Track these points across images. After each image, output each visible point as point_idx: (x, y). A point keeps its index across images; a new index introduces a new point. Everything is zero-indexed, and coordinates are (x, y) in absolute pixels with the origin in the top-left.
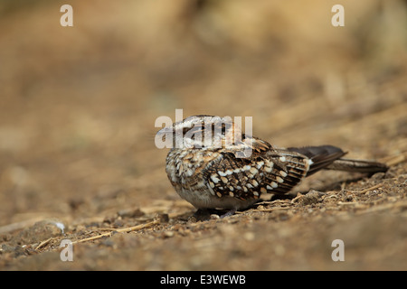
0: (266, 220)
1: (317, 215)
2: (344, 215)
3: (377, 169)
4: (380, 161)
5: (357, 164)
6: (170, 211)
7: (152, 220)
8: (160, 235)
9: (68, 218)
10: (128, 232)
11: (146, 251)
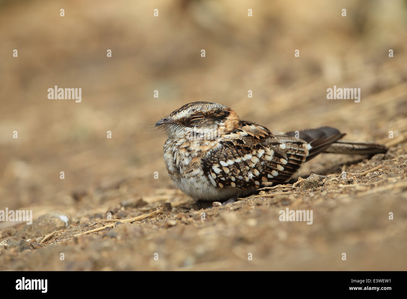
0: (268, 206)
1: (318, 198)
2: (345, 198)
3: (376, 151)
4: (379, 142)
5: (356, 147)
6: (172, 199)
7: (155, 209)
8: (163, 224)
9: (72, 211)
10: (131, 223)
11: (149, 241)
